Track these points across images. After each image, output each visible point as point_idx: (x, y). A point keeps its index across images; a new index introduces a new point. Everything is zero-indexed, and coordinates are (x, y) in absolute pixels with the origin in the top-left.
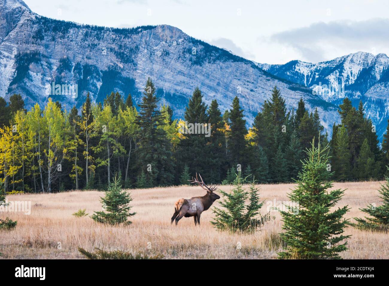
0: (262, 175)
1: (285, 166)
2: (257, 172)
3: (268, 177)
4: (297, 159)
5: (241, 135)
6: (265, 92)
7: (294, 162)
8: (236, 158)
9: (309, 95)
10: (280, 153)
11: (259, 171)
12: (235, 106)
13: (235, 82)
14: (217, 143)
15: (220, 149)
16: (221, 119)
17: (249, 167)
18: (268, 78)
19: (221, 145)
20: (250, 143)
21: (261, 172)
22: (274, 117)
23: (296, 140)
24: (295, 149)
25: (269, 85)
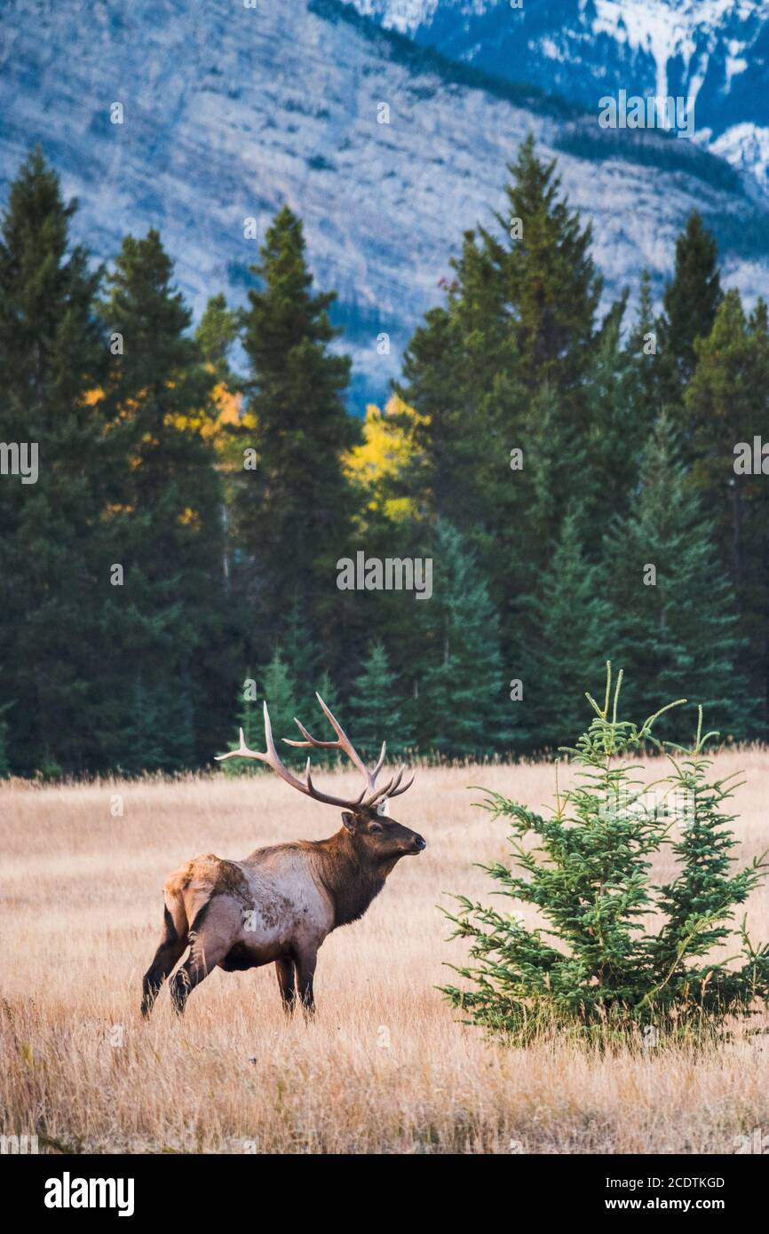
0: (459, 708)
1: (608, 645)
2: (431, 684)
3: (503, 718)
4: (680, 602)
5: (324, 455)
6: (407, 169)
7: (663, 619)
8: (295, 599)
9: (691, 186)
10: (571, 566)
11: (443, 681)
12: (280, 272)
13: (211, 111)
14: (171, 508)
15: (187, 544)
16: (187, 355)
17: (378, 657)
18: (424, 81)
19: (192, 520)
20: (381, 504)
21: (452, 686)
22: (523, 333)
23: (671, 478)
24: (665, 535)
25: (428, 123)
